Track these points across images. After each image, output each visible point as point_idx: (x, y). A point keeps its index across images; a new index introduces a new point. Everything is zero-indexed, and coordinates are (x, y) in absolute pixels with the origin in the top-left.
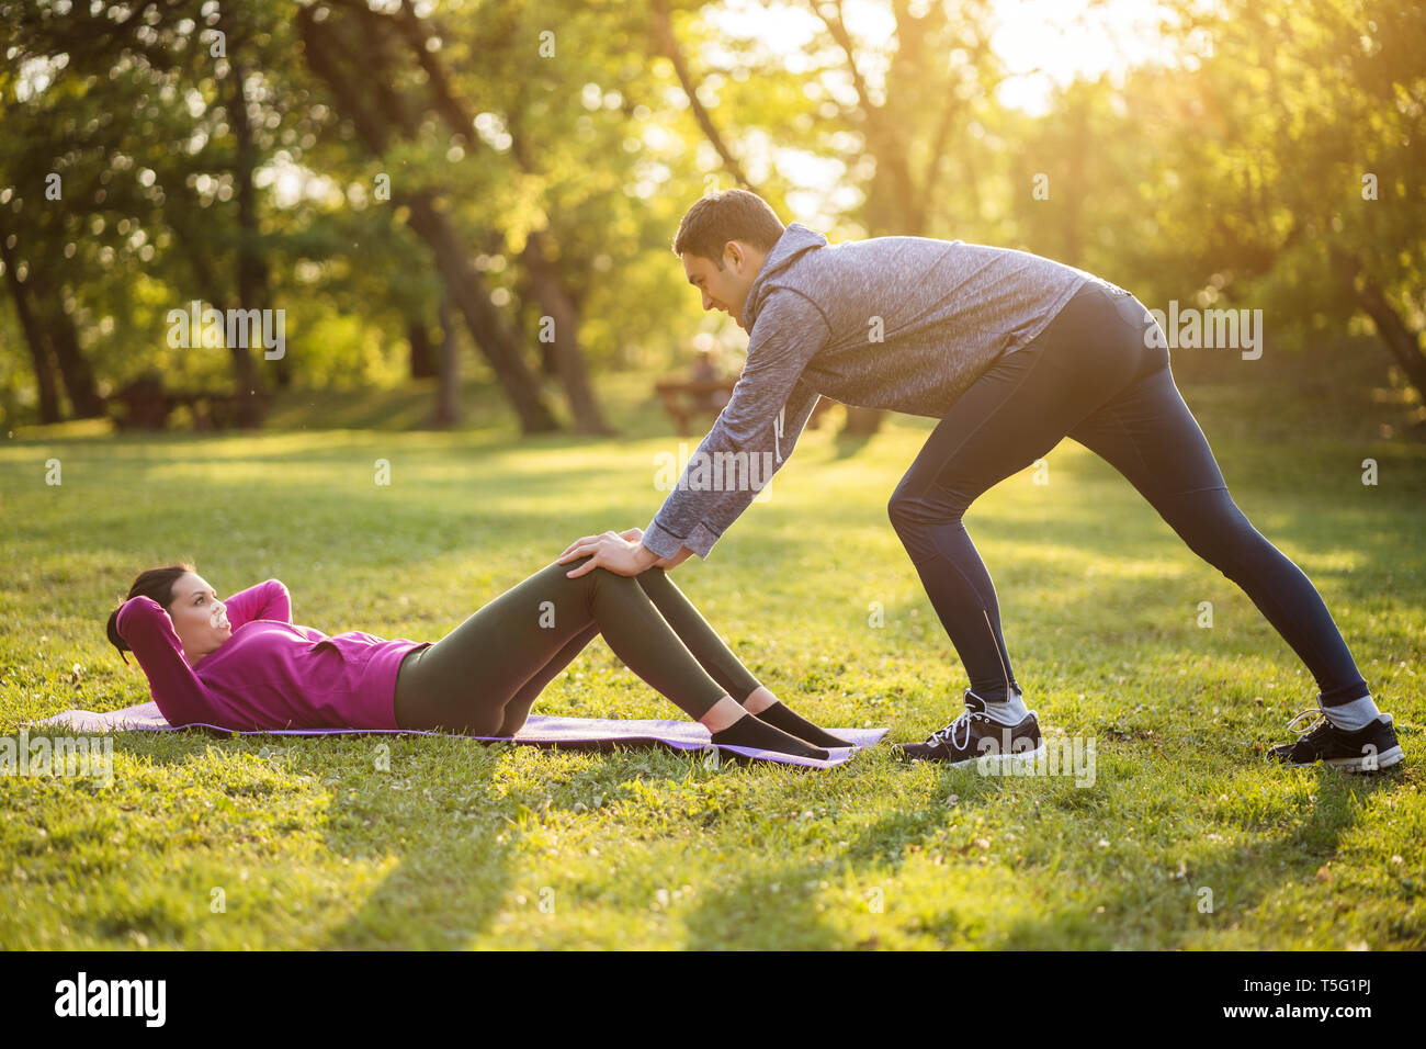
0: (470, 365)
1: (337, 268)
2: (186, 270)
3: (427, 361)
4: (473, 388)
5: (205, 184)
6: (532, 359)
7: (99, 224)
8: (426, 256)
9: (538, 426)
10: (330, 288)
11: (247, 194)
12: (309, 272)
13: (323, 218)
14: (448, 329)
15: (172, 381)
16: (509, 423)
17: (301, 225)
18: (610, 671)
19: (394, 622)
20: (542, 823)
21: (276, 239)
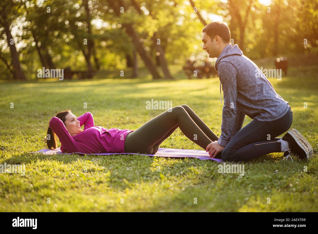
0: (140, 63)
1: (110, 42)
2: (76, 44)
3: (130, 63)
4: (141, 69)
5: (80, 24)
6: (154, 61)
7: (56, 33)
8: (130, 39)
9: (156, 78)
10: (108, 47)
11: (90, 26)
12: (104, 44)
13: (106, 31)
14: (135, 56)
15: (73, 69)
16: (150, 77)
17: (102, 33)
18: (180, 136)
19: (125, 124)
20: (168, 180)
21: (96, 36)
